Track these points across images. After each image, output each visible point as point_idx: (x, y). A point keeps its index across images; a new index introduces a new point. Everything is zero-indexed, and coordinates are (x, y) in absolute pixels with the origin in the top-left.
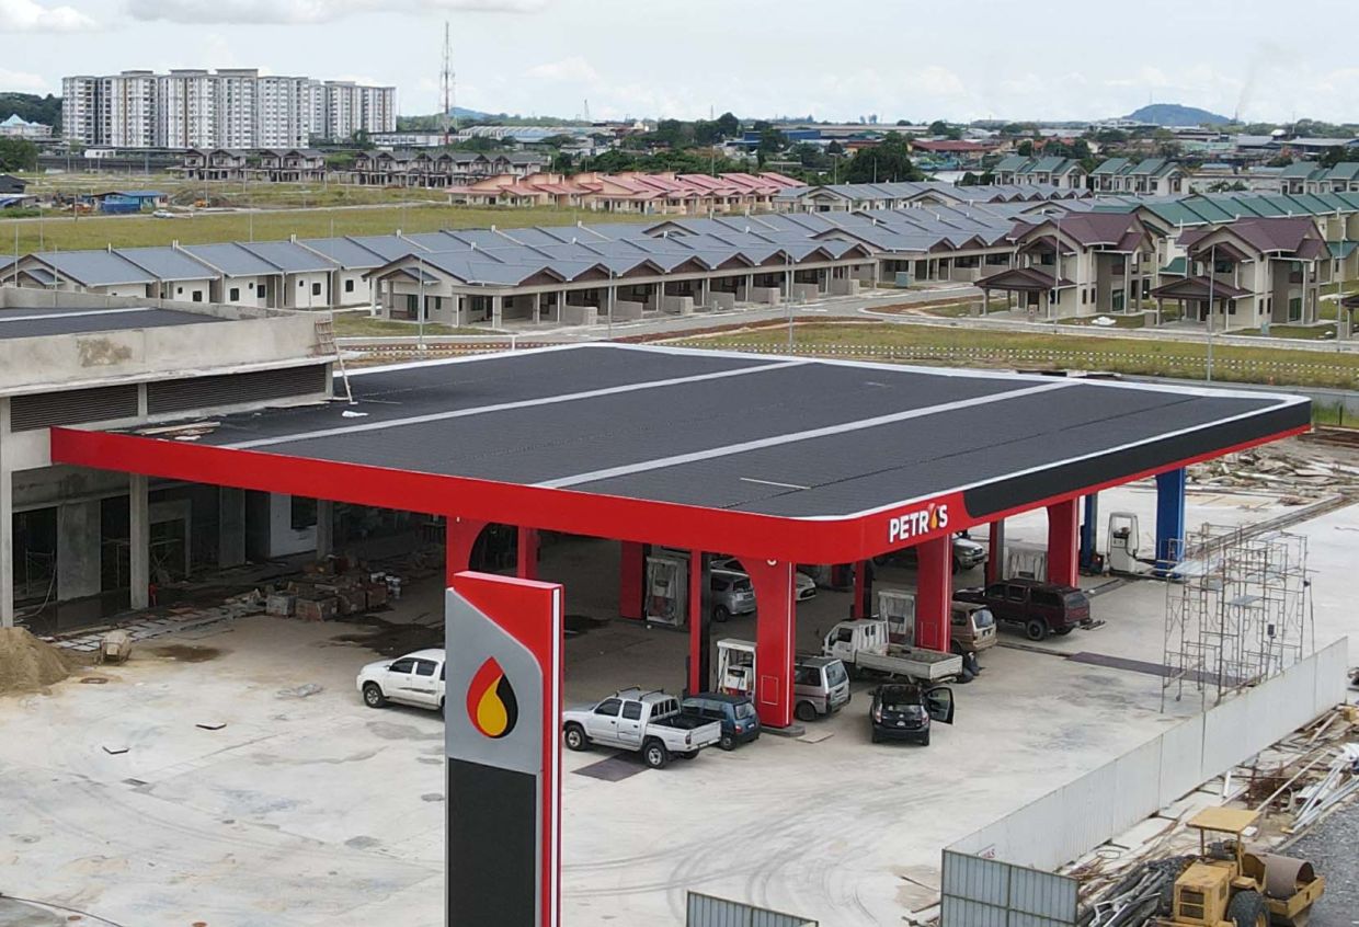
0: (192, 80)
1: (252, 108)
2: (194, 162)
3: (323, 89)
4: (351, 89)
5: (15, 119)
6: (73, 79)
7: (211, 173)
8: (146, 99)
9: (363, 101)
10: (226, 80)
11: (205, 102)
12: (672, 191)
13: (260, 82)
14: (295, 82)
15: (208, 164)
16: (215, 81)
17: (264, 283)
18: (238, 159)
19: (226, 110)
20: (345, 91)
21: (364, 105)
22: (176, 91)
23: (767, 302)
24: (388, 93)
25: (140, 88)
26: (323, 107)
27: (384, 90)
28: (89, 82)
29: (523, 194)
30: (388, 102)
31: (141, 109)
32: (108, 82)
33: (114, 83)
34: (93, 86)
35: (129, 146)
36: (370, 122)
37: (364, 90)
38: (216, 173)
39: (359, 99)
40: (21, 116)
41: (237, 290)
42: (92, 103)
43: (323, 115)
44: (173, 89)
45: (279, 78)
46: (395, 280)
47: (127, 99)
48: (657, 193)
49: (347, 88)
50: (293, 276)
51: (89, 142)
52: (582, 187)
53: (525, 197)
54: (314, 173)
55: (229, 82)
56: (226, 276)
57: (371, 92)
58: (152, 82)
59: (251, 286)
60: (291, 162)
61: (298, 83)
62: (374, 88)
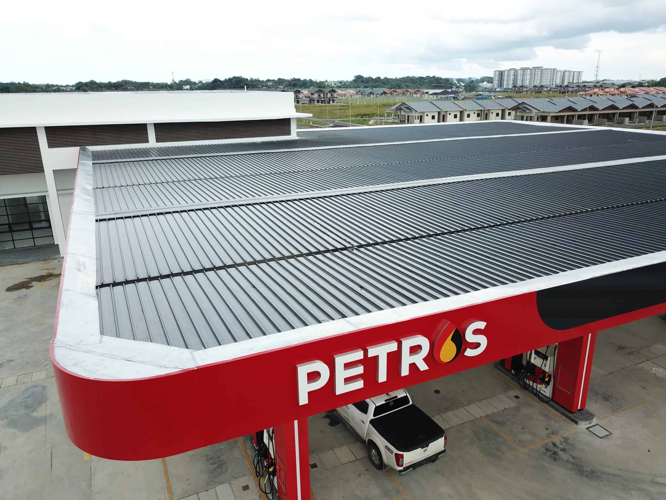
0: (525, 70)
1: (541, 77)
2: (515, 89)
3: (563, 72)
4: (570, 72)
5: (485, 83)
6: (496, 71)
7: (519, 92)
8: (513, 75)
9: (573, 75)
10: (534, 70)
11: (528, 76)
12: (650, 92)
13: (543, 70)
14: (553, 70)
15: (519, 89)
16: (531, 70)
17: (480, 112)
18: (527, 88)
19: (533, 77)
20: (568, 73)
21: (573, 76)
22: (521, 73)
23: (661, 121)
24: (580, 73)
25: (512, 73)
26: (562, 77)
27: (580, 72)
28: (500, 72)
29: (601, 94)
30: (580, 75)
31: (512, 78)
32: (504, 72)
33: (506, 71)
34: (501, 73)
35: (508, 87)
36: (575, 81)
37: (574, 72)
38: (521, 92)
39: (572, 74)
40: (487, 82)
41: (470, 114)
42: (500, 77)
43: (562, 80)
44: (520, 73)
45: (549, 69)
46: (518, 111)
47: (509, 75)
48: (644, 92)
49: (569, 72)
50: (489, 110)
51: (498, 87)
52: (621, 92)
53: (602, 95)
54: (547, 91)
55: (535, 70)
56: (465, 110)
57: (576, 73)
58: (515, 71)
59: (474, 113)
60: (541, 88)
61: (554, 70)
62: (577, 72)
